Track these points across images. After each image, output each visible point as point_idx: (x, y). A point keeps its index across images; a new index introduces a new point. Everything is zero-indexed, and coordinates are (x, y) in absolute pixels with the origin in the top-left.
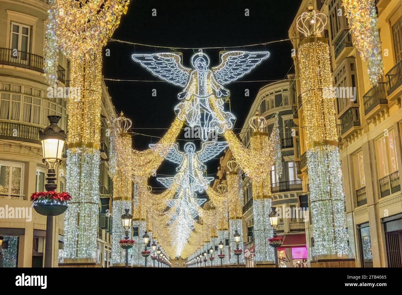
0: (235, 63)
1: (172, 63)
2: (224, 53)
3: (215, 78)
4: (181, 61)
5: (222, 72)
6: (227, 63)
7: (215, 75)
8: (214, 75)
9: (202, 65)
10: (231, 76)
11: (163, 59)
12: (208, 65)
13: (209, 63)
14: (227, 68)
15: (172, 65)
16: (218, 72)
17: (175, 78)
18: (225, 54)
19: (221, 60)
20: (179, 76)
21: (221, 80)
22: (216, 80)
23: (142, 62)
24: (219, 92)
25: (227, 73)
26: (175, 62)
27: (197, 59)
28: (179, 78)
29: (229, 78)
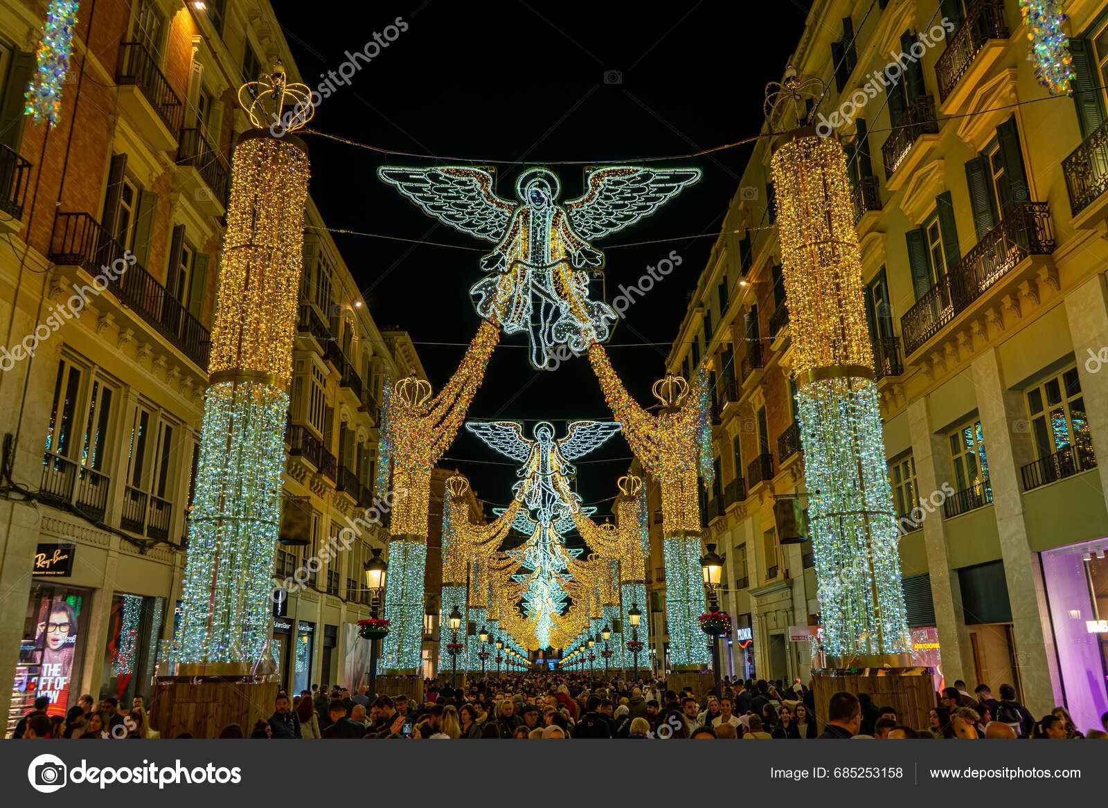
0: (619, 194)
1: (472, 190)
2: (594, 170)
3: (571, 225)
4: (493, 186)
5: (587, 212)
6: (601, 193)
7: (571, 217)
8: (570, 219)
9: (543, 196)
10: (610, 221)
11: (451, 180)
12: (556, 195)
13: (558, 191)
14: (599, 203)
15: (471, 194)
16: (578, 212)
17: (477, 222)
18: (596, 172)
19: (587, 186)
20: (487, 219)
21: (585, 230)
22: (573, 229)
23: (401, 185)
24: (580, 255)
25: (600, 214)
26: (477, 187)
27: (530, 182)
28: (486, 223)
29: (603, 225)
